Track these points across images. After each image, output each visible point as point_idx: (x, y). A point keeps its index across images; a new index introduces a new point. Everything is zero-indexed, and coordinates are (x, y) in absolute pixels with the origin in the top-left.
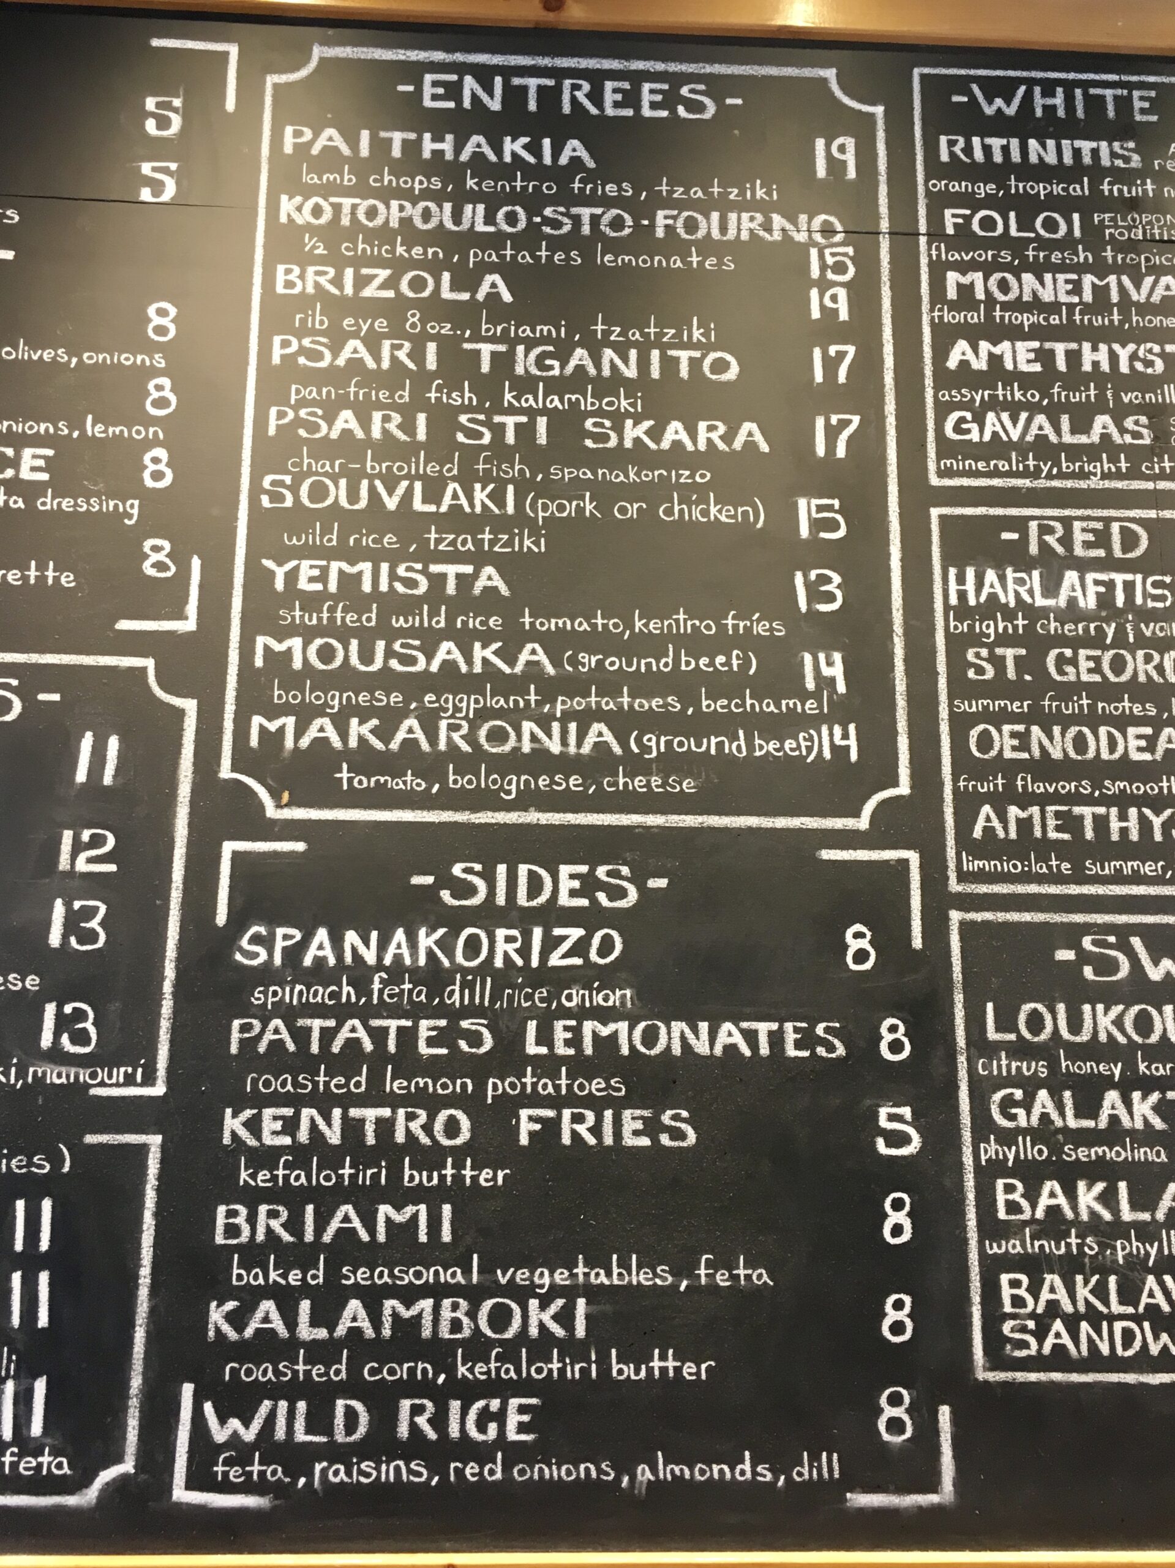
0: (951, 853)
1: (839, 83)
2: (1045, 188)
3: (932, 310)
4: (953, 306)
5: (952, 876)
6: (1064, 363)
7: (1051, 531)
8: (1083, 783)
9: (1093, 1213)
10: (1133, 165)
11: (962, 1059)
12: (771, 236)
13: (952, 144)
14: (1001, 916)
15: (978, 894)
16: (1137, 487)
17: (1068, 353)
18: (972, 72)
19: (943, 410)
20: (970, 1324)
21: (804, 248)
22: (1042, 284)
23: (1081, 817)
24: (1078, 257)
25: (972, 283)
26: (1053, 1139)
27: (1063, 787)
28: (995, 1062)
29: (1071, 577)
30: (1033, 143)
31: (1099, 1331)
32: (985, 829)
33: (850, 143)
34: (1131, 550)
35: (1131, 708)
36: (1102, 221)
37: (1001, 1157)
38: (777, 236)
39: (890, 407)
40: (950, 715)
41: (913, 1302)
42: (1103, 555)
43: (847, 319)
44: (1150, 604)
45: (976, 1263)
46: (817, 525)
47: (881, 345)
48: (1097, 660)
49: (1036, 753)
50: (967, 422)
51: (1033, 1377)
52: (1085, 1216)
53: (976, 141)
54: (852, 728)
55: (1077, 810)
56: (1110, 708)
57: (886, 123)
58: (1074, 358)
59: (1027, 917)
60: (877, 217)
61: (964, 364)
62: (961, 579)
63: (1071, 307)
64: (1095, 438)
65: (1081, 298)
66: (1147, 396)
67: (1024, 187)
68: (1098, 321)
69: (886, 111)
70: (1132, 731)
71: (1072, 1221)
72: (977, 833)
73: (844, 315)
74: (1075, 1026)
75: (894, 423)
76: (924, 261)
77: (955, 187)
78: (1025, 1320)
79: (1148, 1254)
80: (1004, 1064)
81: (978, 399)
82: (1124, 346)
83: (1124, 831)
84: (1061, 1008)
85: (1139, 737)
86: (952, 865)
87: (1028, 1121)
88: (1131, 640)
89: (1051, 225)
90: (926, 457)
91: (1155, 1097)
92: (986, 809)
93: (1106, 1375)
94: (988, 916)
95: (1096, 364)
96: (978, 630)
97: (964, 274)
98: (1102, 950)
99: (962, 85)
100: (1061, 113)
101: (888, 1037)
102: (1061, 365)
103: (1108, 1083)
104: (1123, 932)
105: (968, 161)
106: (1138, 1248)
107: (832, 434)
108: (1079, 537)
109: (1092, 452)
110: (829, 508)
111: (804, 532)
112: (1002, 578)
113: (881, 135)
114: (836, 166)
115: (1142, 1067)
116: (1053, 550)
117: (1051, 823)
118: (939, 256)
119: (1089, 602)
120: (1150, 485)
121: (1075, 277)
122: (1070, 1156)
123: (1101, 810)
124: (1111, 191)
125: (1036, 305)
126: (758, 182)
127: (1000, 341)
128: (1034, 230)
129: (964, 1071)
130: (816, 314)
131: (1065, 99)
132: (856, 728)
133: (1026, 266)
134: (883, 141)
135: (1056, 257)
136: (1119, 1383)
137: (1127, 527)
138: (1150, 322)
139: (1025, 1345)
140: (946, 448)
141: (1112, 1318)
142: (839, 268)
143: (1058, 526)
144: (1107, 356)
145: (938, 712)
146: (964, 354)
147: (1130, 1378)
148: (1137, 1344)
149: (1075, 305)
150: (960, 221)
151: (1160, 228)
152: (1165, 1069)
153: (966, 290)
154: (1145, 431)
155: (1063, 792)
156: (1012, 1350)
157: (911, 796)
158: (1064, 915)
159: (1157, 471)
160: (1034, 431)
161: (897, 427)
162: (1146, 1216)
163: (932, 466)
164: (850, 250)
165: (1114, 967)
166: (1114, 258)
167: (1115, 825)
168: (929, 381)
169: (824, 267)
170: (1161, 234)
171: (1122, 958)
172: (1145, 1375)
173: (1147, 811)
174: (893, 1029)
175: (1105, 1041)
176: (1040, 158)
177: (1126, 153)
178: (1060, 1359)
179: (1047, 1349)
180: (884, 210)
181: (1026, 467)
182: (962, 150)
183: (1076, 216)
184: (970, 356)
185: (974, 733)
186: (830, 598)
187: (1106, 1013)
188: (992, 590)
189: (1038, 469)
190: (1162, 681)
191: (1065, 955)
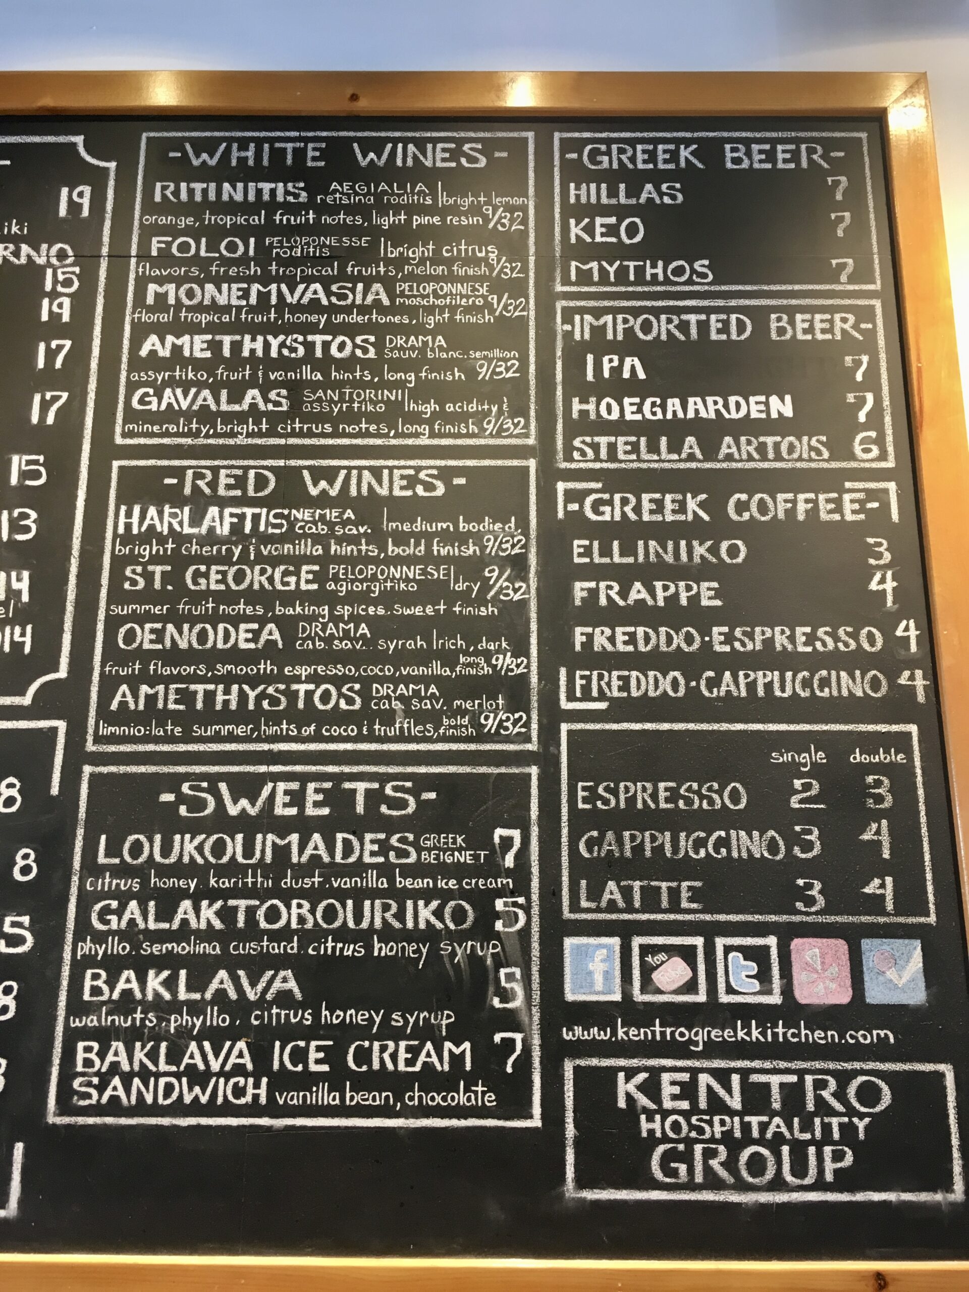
0: (91, 722)
1: (85, 146)
2: (231, 220)
3: (133, 313)
4: (151, 310)
5: (90, 739)
6: (228, 351)
7: (202, 477)
8: (200, 667)
9: (157, 994)
10: (301, 200)
11: (75, 879)
12: (19, 260)
13: (164, 188)
14: (123, 769)
15: (107, 753)
16: (272, 443)
17: (233, 343)
18: (187, 134)
19: (132, 387)
20: (49, 1080)
21: (42, 269)
22: (220, 292)
23: (195, 693)
24: (250, 271)
25: (167, 292)
26: (135, 939)
27: (185, 670)
28: (100, 880)
29: (213, 511)
30: (226, 186)
31: (146, 1086)
32: (121, 703)
33: (87, 190)
34: (262, 490)
35: (244, 609)
36: (271, 244)
37: (93, 953)
38: (23, 260)
39: (92, 386)
40: (106, 617)
41: (7, 1065)
42: (240, 494)
43: (68, 320)
44: (271, 530)
45: (61, 1034)
46: (24, 475)
47: (91, 340)
48: (224, 574)
49: (168, 644)
50: (150, 396)
51: (91, 1121)
52: (150, 997)
53: (183, 185)
54: (29, 628)
55: (193, 687)
56: (229, 610)
57: (116, 175)
58: (236, 347)
59: (142, 769)
60: (100, 243)
61: (153, 353)
62: (129, 515)
63: (239, 308)
64: (245, 407)
65: (248, 302)
66: (289, 374)
67: (216, 219)
68: (259, 319)
69: (117, 166)
70: (243, 626)
71: (139, 1001)
72: (114, 706)
73: (66, 318)
74: (166, 850)
75: (94, 397)
76: (132, 276)
77: (162, 220)
78: (91, 1077)
79: (194, 1025)
80: (107, 882)
81: (160, 379)
82: (275, 337)
83: (226, 703)
84: (158, 838)
85: (247, 631)
86: (91, 731)
87: (119, 925)
88: (252, 558)
89: (232, 247)
90: (115, 423)
91: (219, 904)
92: (124, 688)
93: (148, 1119)
94: (113, 769)
95: (253, 351)
96: (136, 552)
97: (161, 285)
98: (196, 793)
99: (178, 145)
100: (251, 162)
101: (20, 863)
102: (226, 352)
103: (184, 894)
104: (213, 780)
105: (175, 200)
106: (187, 1021)
107: (45, 406)
108: (223, 480)
109: (241, 417)
110: (36, 462)
111: (14, 480)
112: (160, 513)
113: (111, 183)
114: (75, 208)
115: (212, 882)
116: (202, 491)
117: (172, 697)
118: (144, 272)
119: (224, 530)
120: (282, 441)
121: (245, 286)
122: (146, 951)
123: (211, 687)
124: (281, 220)
125: (214, 307)
126: (15, 221)
127: (182, 335)
128: (219, 252)
129: (76, 888)
130: (45, 317)
131: (256, 152)
132: (33, 628)
133: (210, 279)
134: (113, 188)
135: (233, 271)
136: (157, 1125)
137: (260, 473)
138: (298, 318)
139: (88, 1096)
140: (131, 415)
141: (158, 1075)
142: (68, 283)
143: (208, 473)
144: (262, 345)
145: (97, 615)
146: (153, 345)
147: (166, 1121)
148: (175, 1095)
149: (243, 307)
150: (163, 246)
151: (314, 247)
152: (229, 883)
153: (161, 298)
154: (284, 401)
155: (184, 674)
156: (78, 1100)
157: (67, 679)
158: (171, 767)
159: (289, 430)
160: (200, 402)
161: (96, 401)
162: (197, 996)
163: (118, 430)
164: (77, 270)
165: (203, 804)
166: (277, 271)
167: (220, 698)
168: (124, 366)
169: (55, 281)
170: (314, 252)
171: (210, 799)
172: (177, 1119)
173: (246, 687)
174: (25, 857)
175: (187, 862)
176: (231, 197)
177: (297, 191)
178: (114, 1107)
179: (105, 1099)
180: (106, 239)
181: (190, 429)
182: (172, 193)
183: (252, 240)
184: (158, 347)
185: (123, 630)
186: (27, 529)
187: (191, 841)
188: (152, 522)
189: (199, 430)
190: (271, 588)
191: (168, 797)
